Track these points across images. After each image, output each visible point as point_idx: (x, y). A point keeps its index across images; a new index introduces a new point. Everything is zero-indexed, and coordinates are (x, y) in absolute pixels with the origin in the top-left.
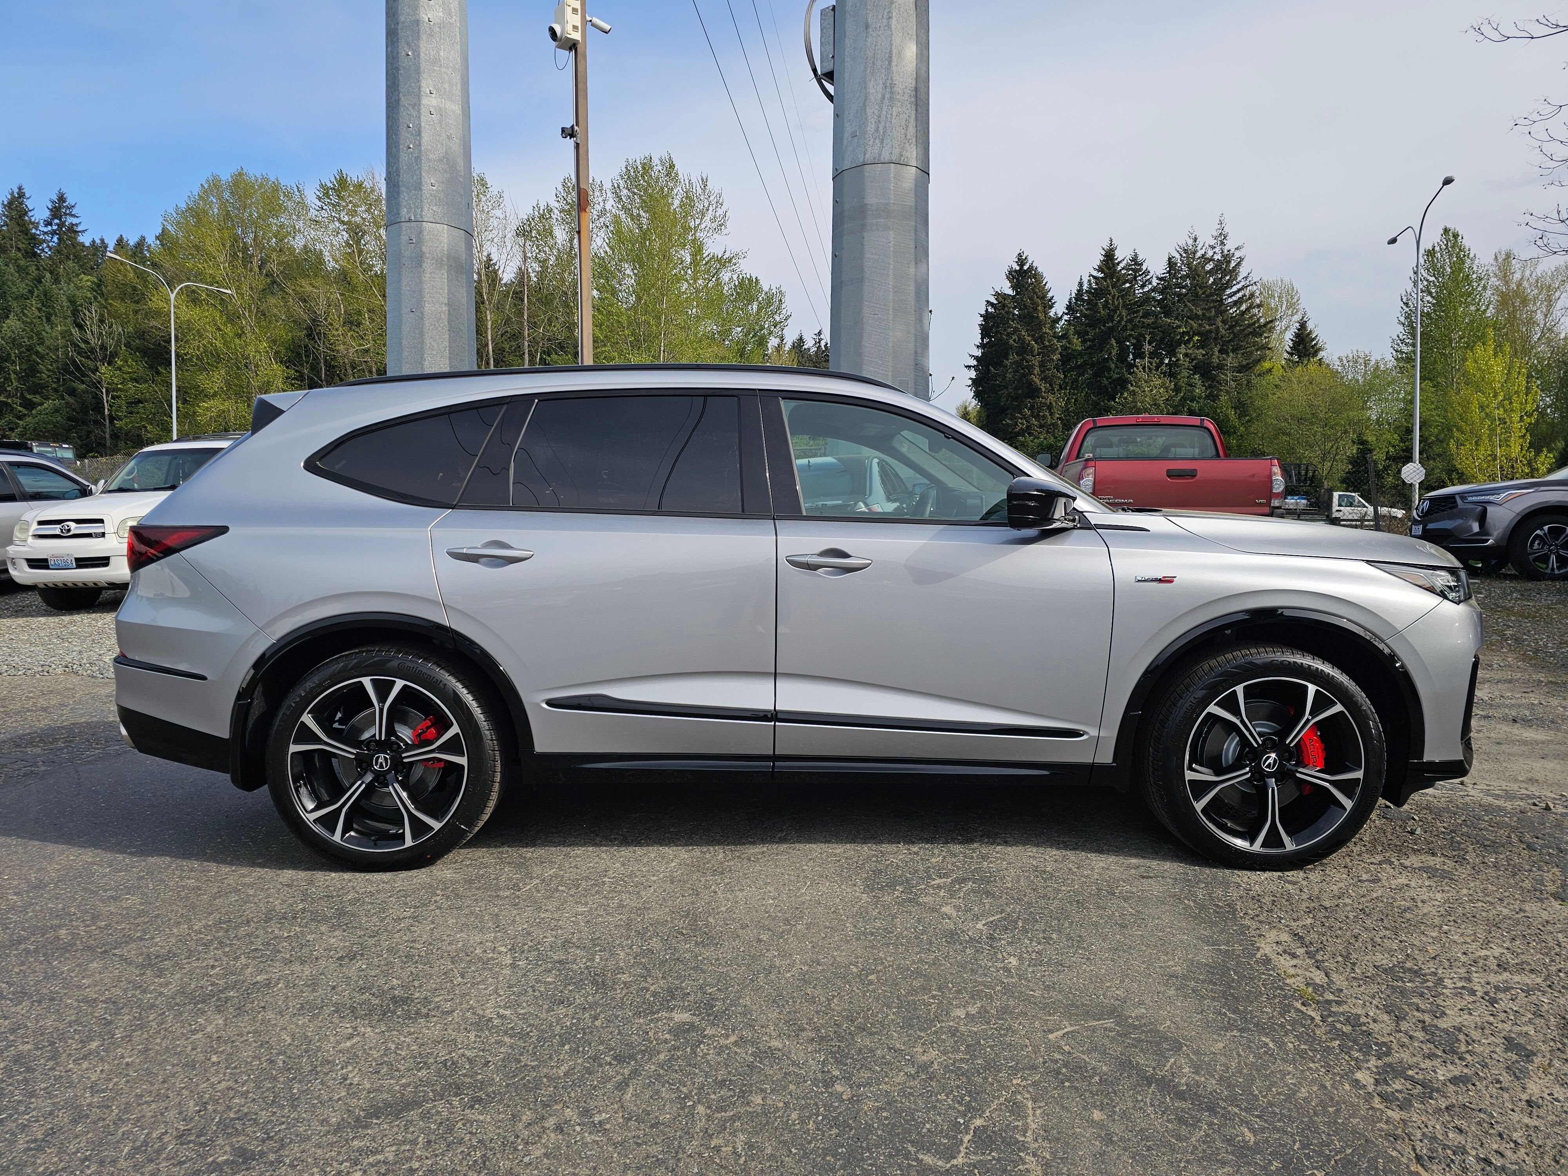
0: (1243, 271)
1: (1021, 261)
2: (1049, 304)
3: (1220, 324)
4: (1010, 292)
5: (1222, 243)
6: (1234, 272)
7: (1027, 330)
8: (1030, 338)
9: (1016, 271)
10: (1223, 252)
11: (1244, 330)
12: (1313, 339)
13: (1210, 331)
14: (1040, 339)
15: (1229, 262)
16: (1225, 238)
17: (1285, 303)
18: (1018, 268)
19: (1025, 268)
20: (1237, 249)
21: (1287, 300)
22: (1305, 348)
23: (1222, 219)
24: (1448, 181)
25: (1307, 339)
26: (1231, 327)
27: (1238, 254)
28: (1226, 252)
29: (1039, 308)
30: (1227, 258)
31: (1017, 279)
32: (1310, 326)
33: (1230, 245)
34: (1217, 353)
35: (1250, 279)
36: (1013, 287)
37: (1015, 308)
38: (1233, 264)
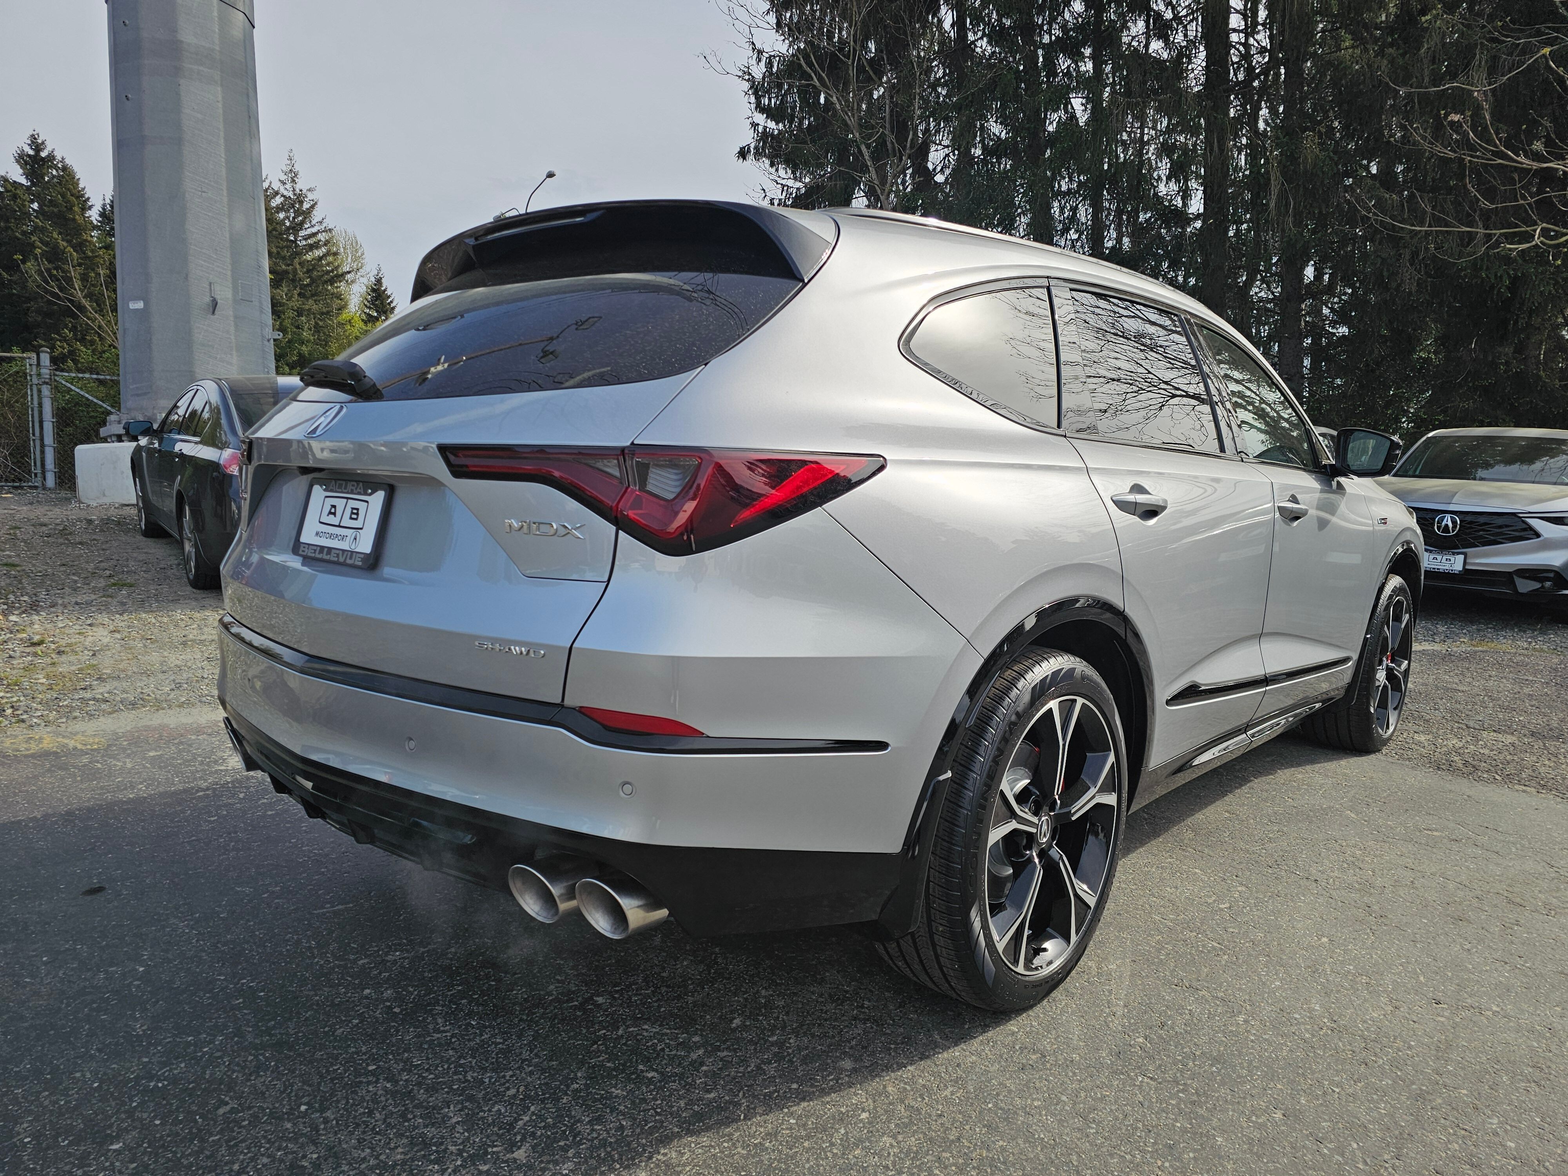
0: (317, 215)
1: (38, 147)
2: (85, 206)
3: (298, 267)
4: (23, 180)
5: (293, 181)
6: (308, 213)
7: (60, 233)
8: (65, 244)
9: (29, 156)
10: (294, 190)
11: (323, 276)
12: (389, 297)
13: (287, 272)
14: (80, 247)
15: (301, 203)
16: (296, 176)
17: (350, 256)
18: (31, 152)
19: (43, 154)
20: (309, 190)
21: (352, 253)
22: (382, 303)
23: (291, 155)
24: (551, 175)
25: (384, 296)
26: (308, 271)
27: (310, 196)
28: (298, 191)
29: (76, 209)
30: (300, 198)
31: (32, 166)
32: (385, 283)
33: (302, 185)
34: (296, 296)
35: (324, 225)
36: (27, 176)
37: (32, 201)
38: (306, 206)
